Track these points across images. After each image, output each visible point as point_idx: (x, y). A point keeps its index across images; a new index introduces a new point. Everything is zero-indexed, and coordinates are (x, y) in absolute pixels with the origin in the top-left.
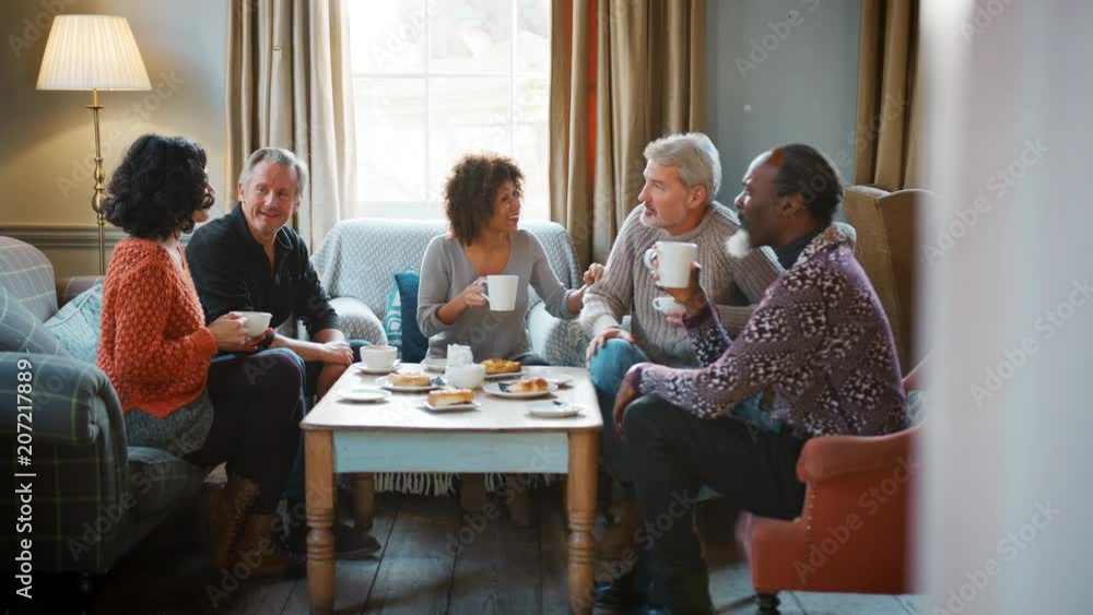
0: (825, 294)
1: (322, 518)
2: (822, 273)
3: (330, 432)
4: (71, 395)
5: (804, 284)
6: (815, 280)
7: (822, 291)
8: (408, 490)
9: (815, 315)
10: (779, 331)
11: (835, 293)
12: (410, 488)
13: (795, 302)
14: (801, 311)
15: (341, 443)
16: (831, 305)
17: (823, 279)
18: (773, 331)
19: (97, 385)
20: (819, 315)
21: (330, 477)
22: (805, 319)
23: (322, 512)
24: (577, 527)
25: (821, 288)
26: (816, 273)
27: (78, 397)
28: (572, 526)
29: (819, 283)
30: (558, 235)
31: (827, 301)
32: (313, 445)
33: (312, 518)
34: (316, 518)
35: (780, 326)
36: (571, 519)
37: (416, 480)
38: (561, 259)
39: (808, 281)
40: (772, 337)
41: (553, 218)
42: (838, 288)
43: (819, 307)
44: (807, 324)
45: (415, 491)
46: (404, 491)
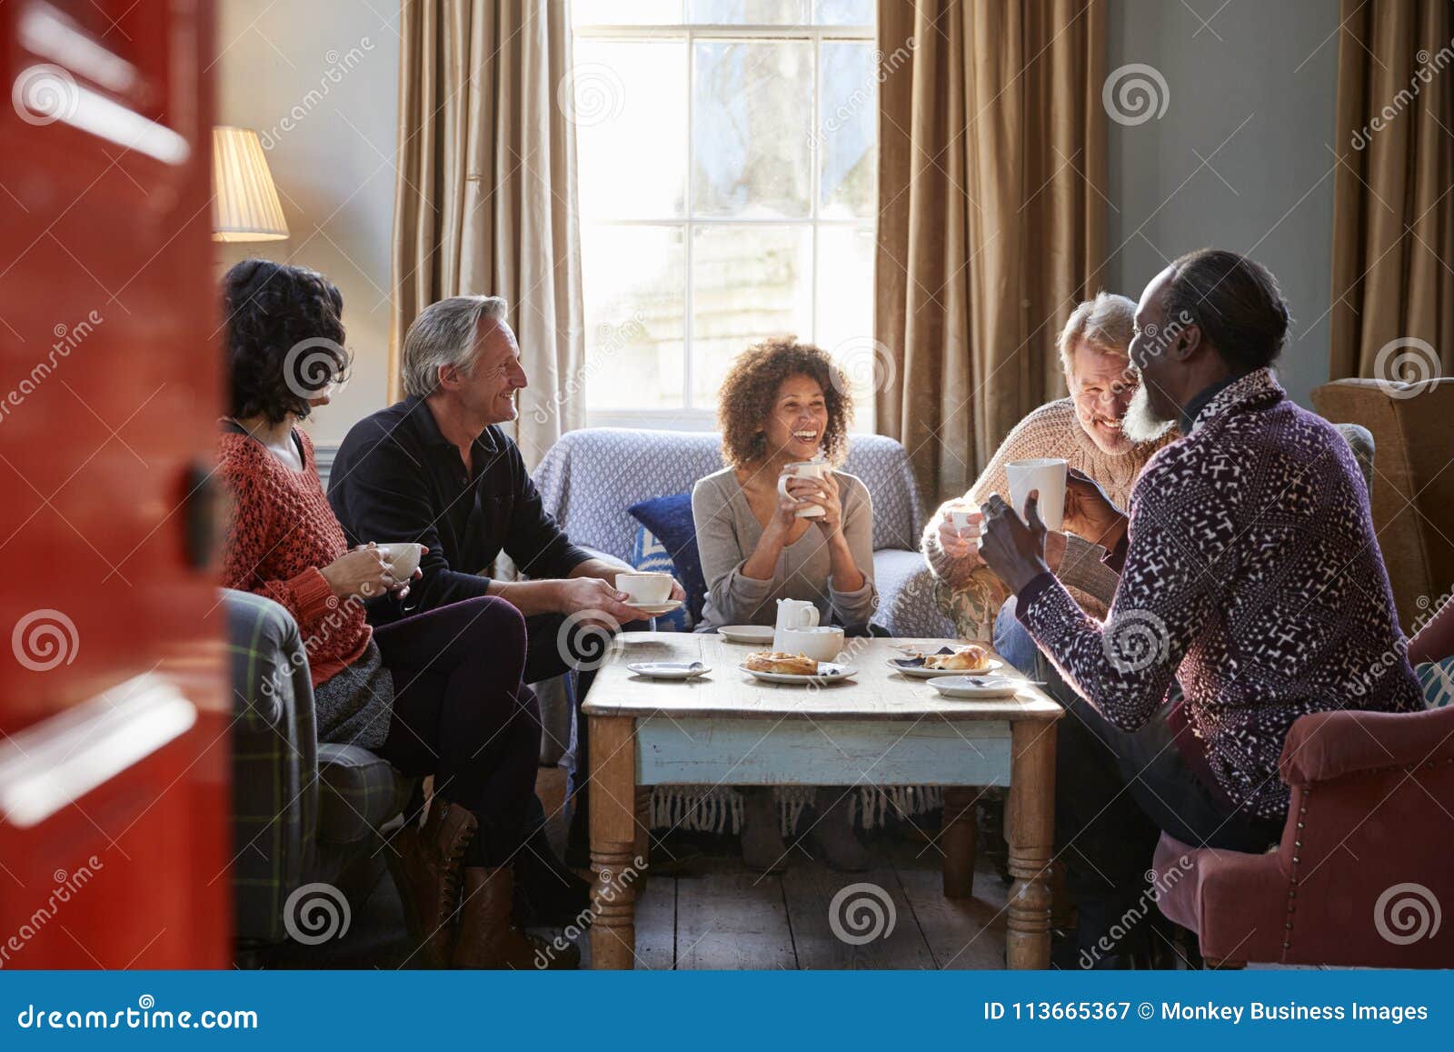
0: (1218, 485)
1: (617, 858)
2: (1208, 453)
3: (631, 718)
4: (247, 646)
5: (1181, 478)
6: (1197, 469)
7: (1213, 482)
8: (692, 825)
9: (1213, 522)
10: (1171, 570)
11: (1234, 480)
12: (695, 821)
13: (1177, 513)
14: (1191, 524)
15: (648, 737)
16: (1234, 500)
17: (1210, 463)
18: (1164, 573)
19: (283, 630)
20: (1222, 521)
21: (631, 793)
22: (1200, 535)
23: (616, 848)
24: (1023, 874)
25: (1209, 478)
26: (1198, 454)
27: (259, 649)
28: (1013, 872)
29: (1204, 471)
30: (893, 455)
31: (1224, 495)
32: (606, 741)
33: (600, 858)
34: (606, 858)
35: (1170, 560)
36: (1012, 861)
37: (705, 809)
38: (899, 491)
39: (1185, 472)
40: (1167, 584)
41: (880, 430)
42: (1237, 470)
43: (1216, 509)
44: (1207, 542)
45: (704, 826)
46: (687, 826)
